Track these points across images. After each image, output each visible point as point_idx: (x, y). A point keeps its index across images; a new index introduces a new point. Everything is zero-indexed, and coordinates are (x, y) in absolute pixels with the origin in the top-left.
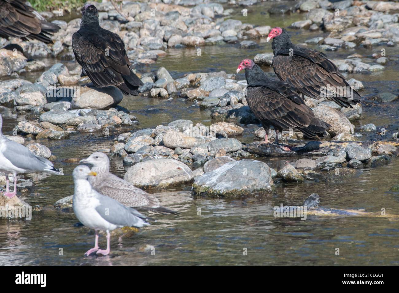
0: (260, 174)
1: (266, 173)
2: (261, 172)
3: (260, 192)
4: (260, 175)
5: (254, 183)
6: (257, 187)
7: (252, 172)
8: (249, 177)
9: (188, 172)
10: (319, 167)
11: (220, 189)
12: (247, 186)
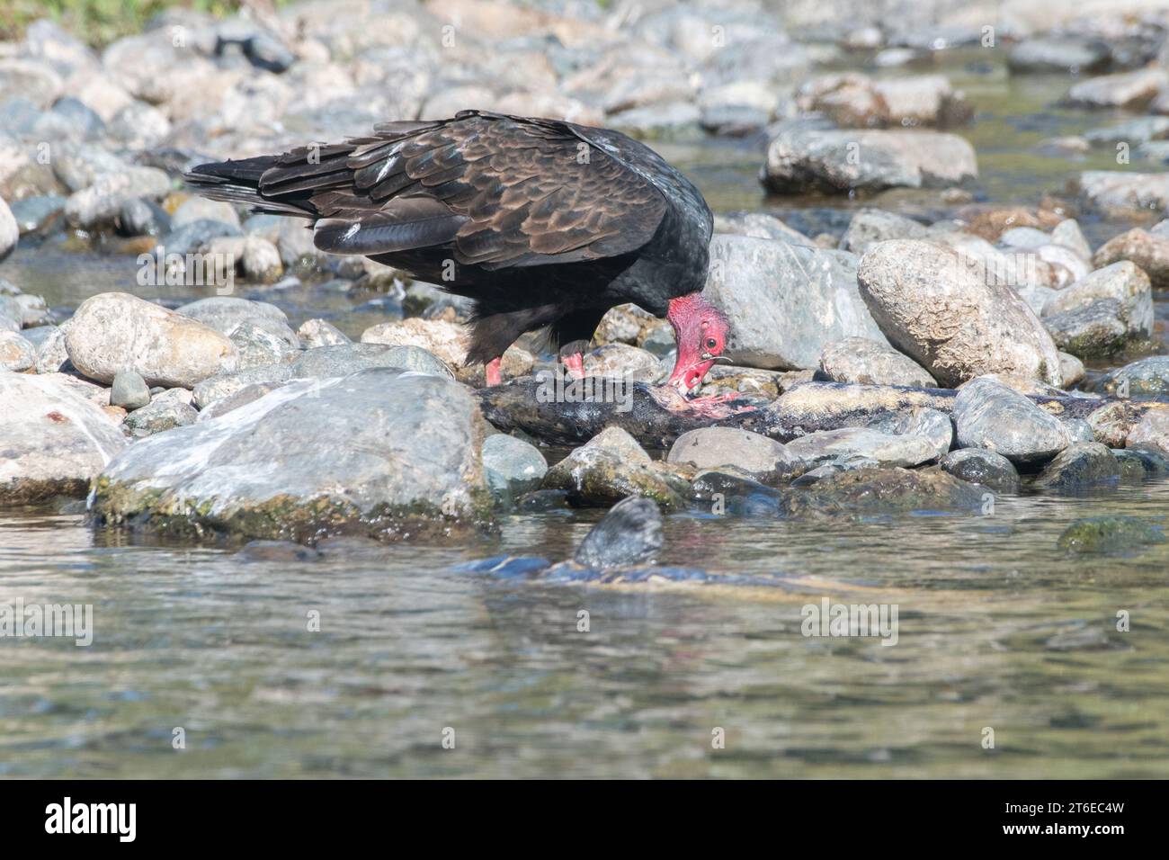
0: (417, 426)
1: (451, 425)
2: (424, 419)
3: (413, 516)
4: (419, 434)
5: (382, 467)
6: (398, 489)
7: (382, 421)
8: (360, 438)
9: (101, 439)
10: (790, 469)
11: (213, 492)
12: (346, 482)
